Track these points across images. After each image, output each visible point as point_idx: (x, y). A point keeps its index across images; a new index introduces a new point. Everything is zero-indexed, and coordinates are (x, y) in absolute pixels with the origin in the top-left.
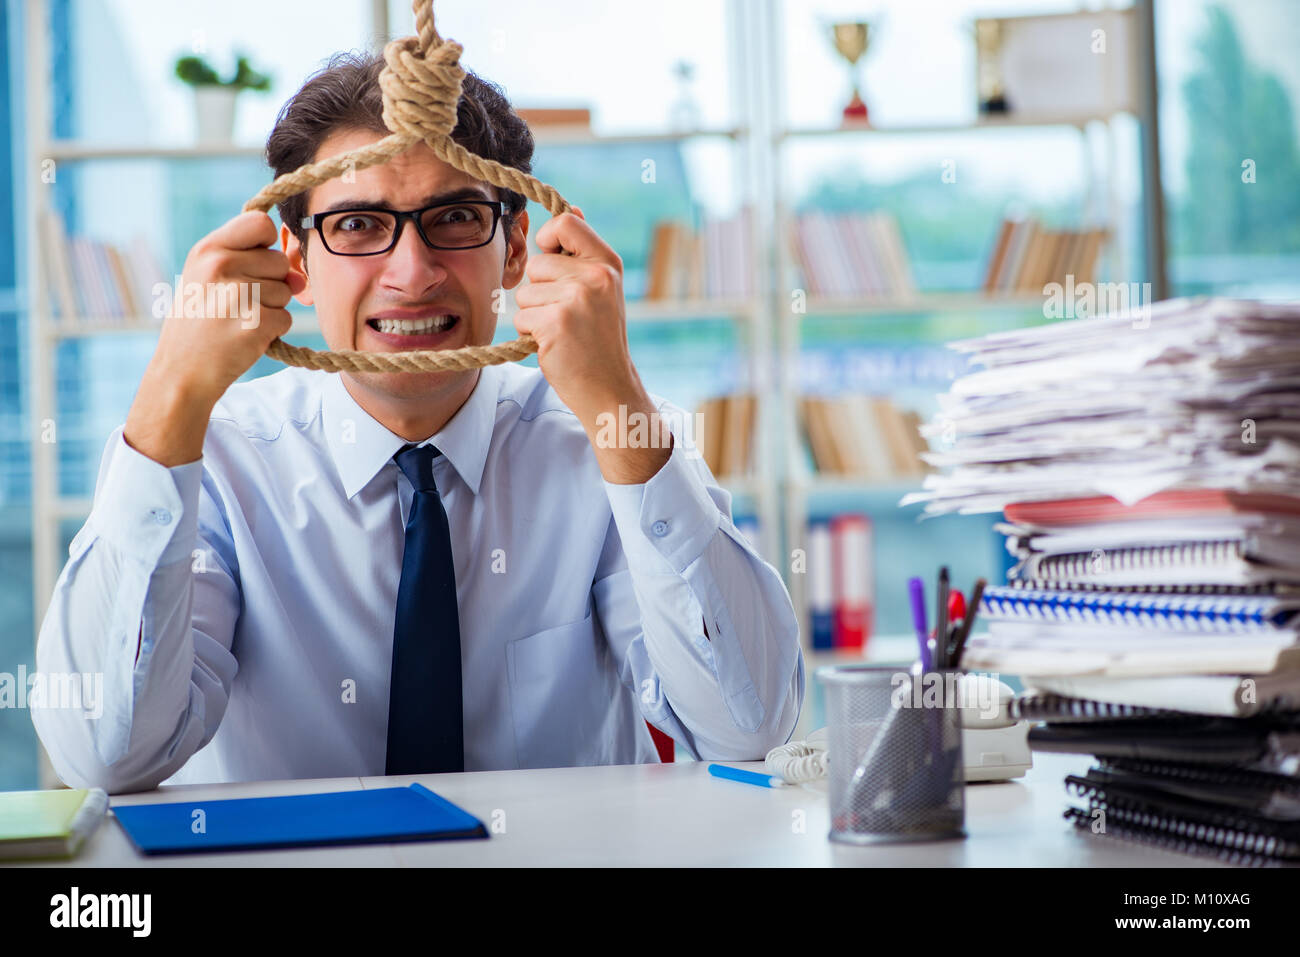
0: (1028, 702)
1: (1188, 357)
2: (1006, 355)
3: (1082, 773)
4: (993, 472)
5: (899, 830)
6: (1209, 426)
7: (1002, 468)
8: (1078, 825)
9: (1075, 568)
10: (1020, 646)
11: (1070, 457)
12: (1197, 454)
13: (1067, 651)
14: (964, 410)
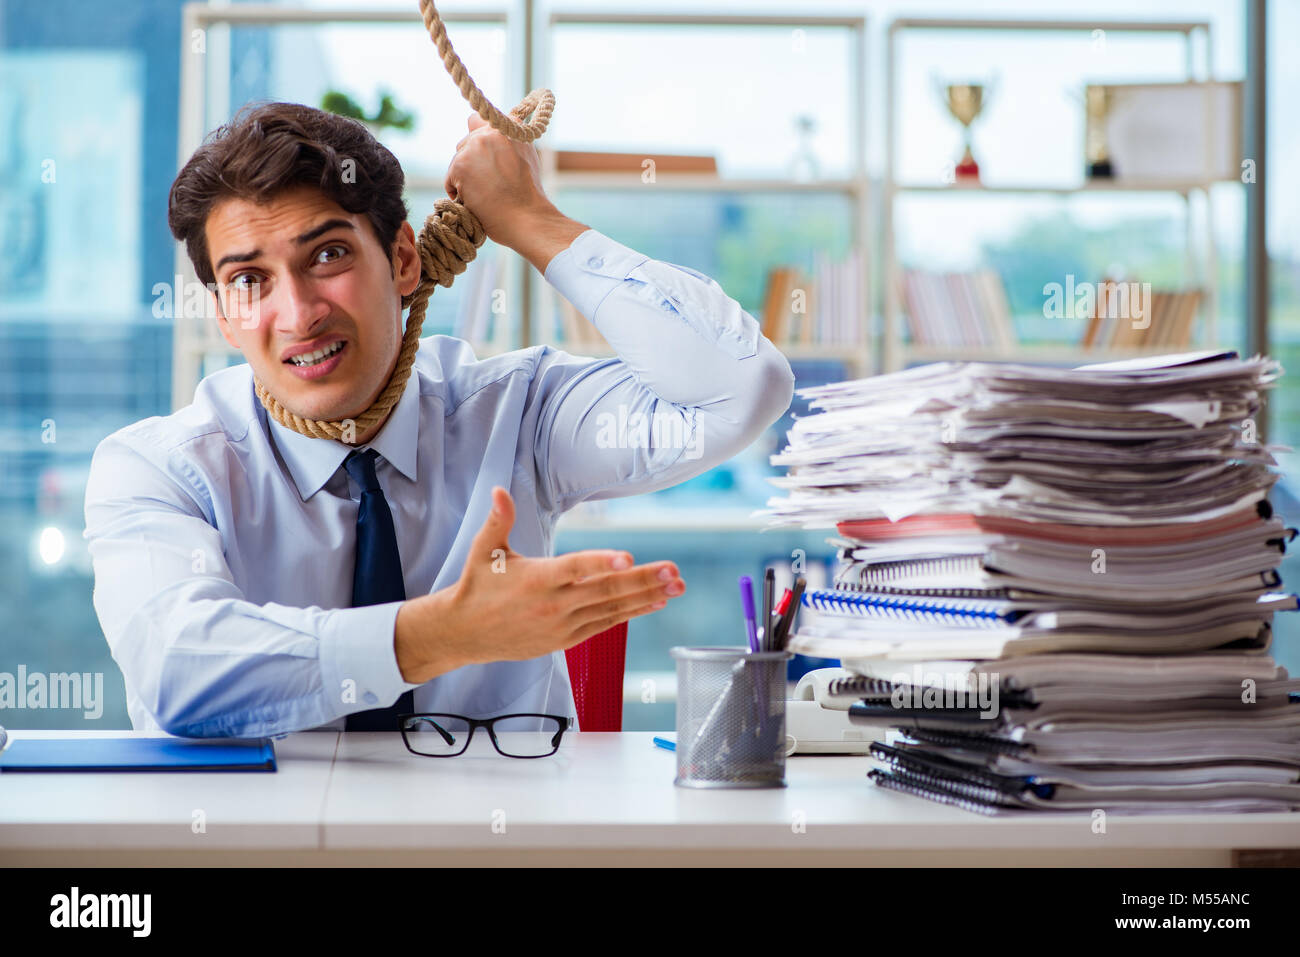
0: (843, 682)
1: (950, 408)
2: (836, 401)
3: (890, 743)
4: (821, 494)
5: (727, 778)
6: (963, 463)
7: (826, 491)
8: (879, 783)
9: (894, 573)
10: (832, 636)
11: (874, 484)
12: (952, 483)
13: (864, 639)
14: (804, 445)
